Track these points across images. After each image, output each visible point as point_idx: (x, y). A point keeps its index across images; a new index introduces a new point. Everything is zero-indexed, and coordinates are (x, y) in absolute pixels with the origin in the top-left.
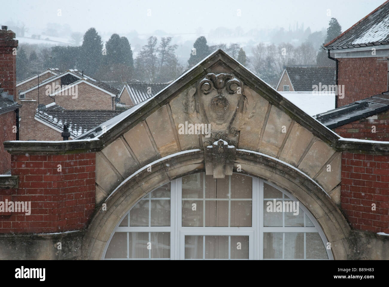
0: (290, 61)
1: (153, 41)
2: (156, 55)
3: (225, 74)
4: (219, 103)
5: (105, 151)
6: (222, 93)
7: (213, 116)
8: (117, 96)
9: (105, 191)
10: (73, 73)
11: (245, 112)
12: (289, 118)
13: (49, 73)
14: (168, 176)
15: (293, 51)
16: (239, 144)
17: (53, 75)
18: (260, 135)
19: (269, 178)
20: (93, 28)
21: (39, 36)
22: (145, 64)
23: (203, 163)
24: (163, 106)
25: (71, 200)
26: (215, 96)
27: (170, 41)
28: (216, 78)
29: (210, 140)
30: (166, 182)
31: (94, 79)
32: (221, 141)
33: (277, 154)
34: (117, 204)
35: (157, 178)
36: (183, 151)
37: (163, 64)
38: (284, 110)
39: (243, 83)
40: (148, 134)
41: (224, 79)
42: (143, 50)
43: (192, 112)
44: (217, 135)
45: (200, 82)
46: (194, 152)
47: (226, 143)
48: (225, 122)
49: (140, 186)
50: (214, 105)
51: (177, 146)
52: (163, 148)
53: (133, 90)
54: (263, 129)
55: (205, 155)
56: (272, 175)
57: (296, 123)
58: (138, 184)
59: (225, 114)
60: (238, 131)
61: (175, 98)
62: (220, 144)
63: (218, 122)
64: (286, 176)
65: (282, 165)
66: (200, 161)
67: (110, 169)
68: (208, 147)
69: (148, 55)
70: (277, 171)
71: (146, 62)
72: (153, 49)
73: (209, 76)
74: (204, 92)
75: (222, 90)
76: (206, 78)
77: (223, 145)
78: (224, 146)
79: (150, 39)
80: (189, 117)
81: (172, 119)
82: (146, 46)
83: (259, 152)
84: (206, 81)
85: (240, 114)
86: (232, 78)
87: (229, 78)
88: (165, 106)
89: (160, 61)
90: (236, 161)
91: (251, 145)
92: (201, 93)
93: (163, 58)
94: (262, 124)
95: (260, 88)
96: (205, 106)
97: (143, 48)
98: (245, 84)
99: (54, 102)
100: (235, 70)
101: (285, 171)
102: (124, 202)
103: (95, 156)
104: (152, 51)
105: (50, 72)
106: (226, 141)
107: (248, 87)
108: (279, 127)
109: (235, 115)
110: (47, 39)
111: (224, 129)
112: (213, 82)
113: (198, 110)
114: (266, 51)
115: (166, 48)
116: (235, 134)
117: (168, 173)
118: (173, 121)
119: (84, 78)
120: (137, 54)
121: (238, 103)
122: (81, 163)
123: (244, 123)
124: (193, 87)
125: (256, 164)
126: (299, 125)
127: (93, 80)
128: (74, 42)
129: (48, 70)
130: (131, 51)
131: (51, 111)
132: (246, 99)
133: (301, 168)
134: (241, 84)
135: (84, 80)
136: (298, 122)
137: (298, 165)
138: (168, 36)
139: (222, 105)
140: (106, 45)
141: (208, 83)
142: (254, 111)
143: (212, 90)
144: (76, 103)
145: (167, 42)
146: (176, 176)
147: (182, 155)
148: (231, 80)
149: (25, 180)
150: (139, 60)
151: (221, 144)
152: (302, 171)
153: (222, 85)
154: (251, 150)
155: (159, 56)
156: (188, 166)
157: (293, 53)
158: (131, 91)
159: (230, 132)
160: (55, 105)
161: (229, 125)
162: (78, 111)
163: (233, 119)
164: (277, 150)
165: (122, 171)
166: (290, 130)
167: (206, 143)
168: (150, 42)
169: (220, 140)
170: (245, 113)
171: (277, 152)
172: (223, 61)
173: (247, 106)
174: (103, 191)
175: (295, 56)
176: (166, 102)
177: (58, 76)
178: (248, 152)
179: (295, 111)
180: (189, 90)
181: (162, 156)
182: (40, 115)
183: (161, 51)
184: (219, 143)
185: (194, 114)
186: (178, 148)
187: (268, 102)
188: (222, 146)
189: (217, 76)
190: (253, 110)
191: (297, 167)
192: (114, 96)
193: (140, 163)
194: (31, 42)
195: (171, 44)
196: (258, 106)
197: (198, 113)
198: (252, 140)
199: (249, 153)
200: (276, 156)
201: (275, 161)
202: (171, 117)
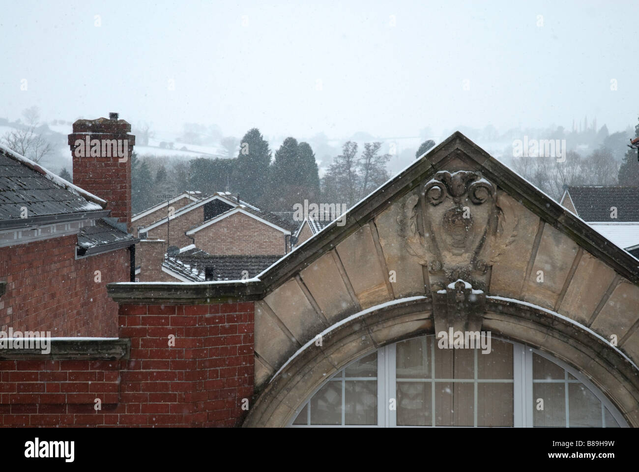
0: (575, 178)
1: (351, 149)
2: (355, 171)
3: (466, 172)
4: (457, 220)
5: (270, 299)
6: (461, 203)
7: (447, 241)
8: (292, 234)
9: (270, 365)
10: (223, 198)
11: (501, 235)
12: (575, 245)
13: (185, 198)
14: (373, 340)
15: (579, 164)
16: (490, 288)
17: (192, 201)
18: (525, 273)
19: (541, 345)
20: (256, 129)
21: (171, 144)
22: (338, 186)
23: (431, 319)
24: (365, 225)
25: (214, 379)
26: (450, 209)
27: (378, 148)
28: (451, 178)
29: (443, 281)
30: (371, 350)
31: (257, 208)
32: (460, 282)
33: (554, 303)
34: (289, 387)
35: (354, 344)
36: (397, 299)
37: (367, 186)
38: (565, 231)
39: (495, 187)
40: (339, 271)
41: (465, 180)
42: (335, 163)
43: (411, 234)
44: (454, 273)
45: (426, 186)
46: (416, 301)
47: (468, 286)
48: (466, 252)
49: (327, 357)
50: (449, 222)
51: (387, 292)
52: (364, 294)
53: (319, 225)
54: (531, 263)
55: (434, 306)
56: (547, 340)
57: (587, 252)
58: (324, 353)
59: (466, 237)
60: (489, 266)
61: (383, 212)
62: (458, 288)
63: (456, 252)
64: (571, 341)
65: (563, 323)
66: (426, 315)
67: (278, 330)
68: (438, 292)
69: (344, 171)
70: (554, 333)
71: (340, 183)
72: (351, 162)
73: (440, 175)
74: (431, 202)
75: (461, 197)
76: (435, 179)
77: (463, 288)
78: (466, 290)
79: (345, 145)
80: (407, 244)
81: (379, 247)
82: (340, 156)
83: (523, 301)
84: (435, 183)
85: (493, 238)
86: (479, 178)
87: (474, 178)
88: (368, 225)
89: (363, 180)
90: (486, 316)
91: (511, 289)
92: (427, 202)
93: (367, 175)
94: (529, 254)
95: (524, 195)
96: (433, 224)
97: (335, 159)
98: (499, 188)
99: (194, 243)
100: (483, 165)
101: (569, 333)
102: (300, 383)
103: (253, 309)
104: (349, 164)
105: (187, 196)
106: (469, 283)
107: (505, 193)
108: (557, 259)
109: (483, 240)
110: (184, 149)
111: (466, 263)
112: (447, 186)
113: (421, 232)
114: (535, 164)
115: (372, 160)
116: (485, 270)
117: (373, 335)
118: (380, 250)
119: (241, 205)
120: (326, 170)
121: (489, 220)
122: (231, 319)
123: (498, 253)
124: (414, 194)
125: (520, 321)
126: (592, 255)
127: (255, 208)
128: (227, 152)
129: (183, 193)
130: (316, 165)
131: (188, 257)
132: (501, 212)
133: (595, 328)
134: (494, 188)
135: (241, 208)
136: (590, 251)
137: (590, 323)
138: (375, 141)
139: (461, 222)
140: (276, 155)
141: (439, 186)
142: (515, 233)
143: (445, 199)
144: (228, 245)
145: (373, 151)
146: (386, 341)
147: (396, 305)
148: (477, 182)
149: (140, 346)
150: (328, 179)
151: (460, 288)
152: (597, 334)
153: (461, 191)
154: (511, 298)
155: (360, 172)
156: (406, 324)
157: (579, 166)
158: (315, 227)
159: (475, 267)
160: (194, 249)
161: (474, 255)
162: (231, 257)
163: (480, 246)
164: (554, 298)
165: (297, 332)
166: (576, 264)
167: (435, 286)
168: (347, 150)
169: (459, 280)
170: (500, 237)
171: (554, 301)
172: (463, 150)
173: (504, 224)
174: (267, 365)
175: (583, 171)
176: (369, 218)
177: (199, 203)
178: (505, 301)
179: (584, 232)
180: (408, 198)
181: (364, 308)
182: (170, 263)
183: (364, 164)
184: (458, 286)
185: (416, 238)
186: (390, 294)
187: (539, 218)
188: (462, 290)
189: (452, 175)
190: (513, 231)
191: (589, 327)
192: (289, 233)
193: (327, 319)
194: (159, 153)
195: (380, 153)
196: (522, 225)
197: (422, 237)
198: (513, 281)
199: (507, 302)
200: (553, 307)
201: (552, 315)
202: (377, 243)
